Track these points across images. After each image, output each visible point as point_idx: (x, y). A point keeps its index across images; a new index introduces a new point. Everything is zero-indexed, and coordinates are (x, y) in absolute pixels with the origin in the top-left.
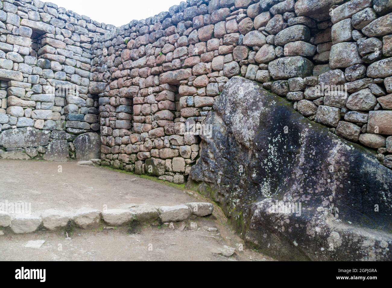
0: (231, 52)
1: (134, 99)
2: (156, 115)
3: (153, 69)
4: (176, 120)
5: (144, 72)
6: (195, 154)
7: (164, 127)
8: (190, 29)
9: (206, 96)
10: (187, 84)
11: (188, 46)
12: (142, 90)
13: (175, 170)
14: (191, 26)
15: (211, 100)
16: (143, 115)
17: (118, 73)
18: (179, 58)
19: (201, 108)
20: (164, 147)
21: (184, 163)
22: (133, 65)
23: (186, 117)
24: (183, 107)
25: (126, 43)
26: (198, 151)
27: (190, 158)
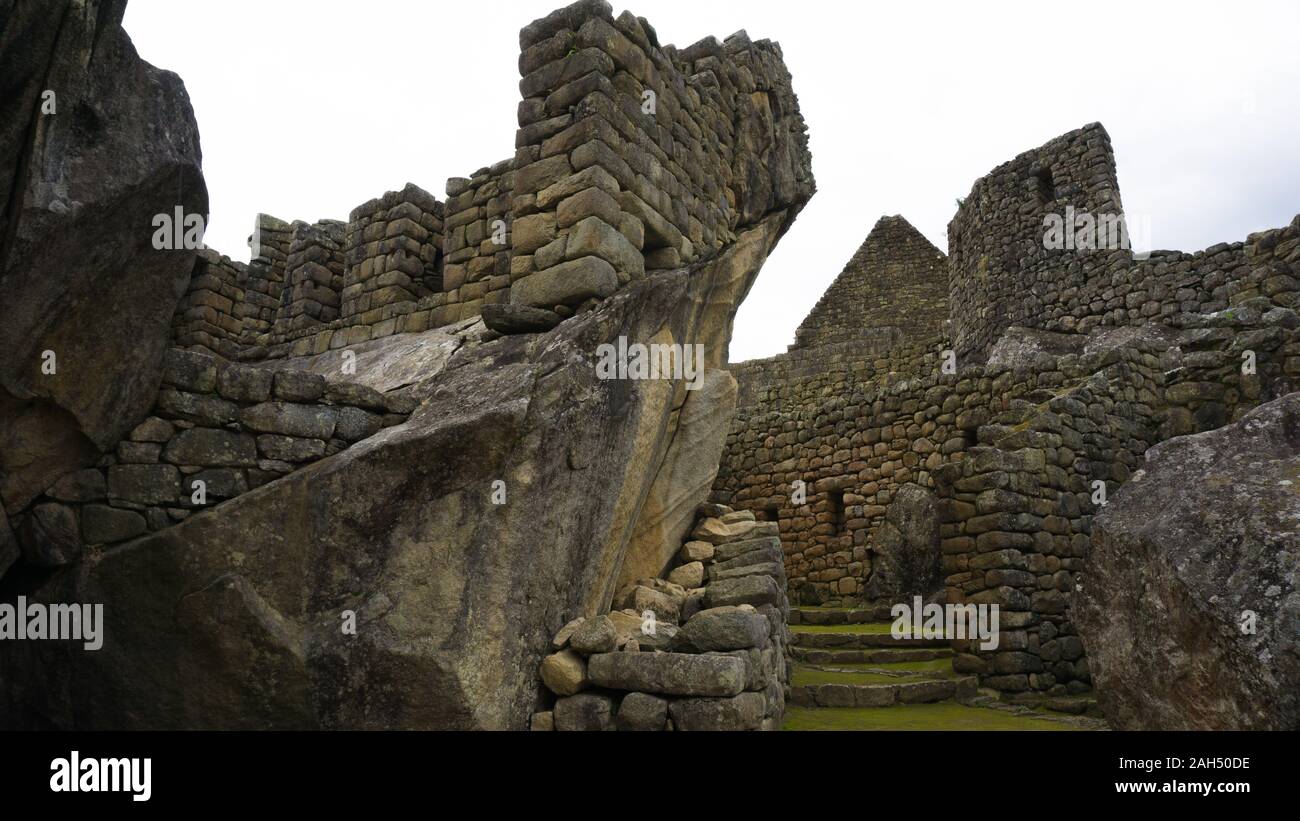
0: (900, 457)
1: (779, 512)
2: (813, 529)
4: (840, 534)
6: (867, 571)
7: (825, 544)
8: (853, 431)
9: (877, 504)
10: (853, 492)
11: (851, 449)
13: (842, 593)
14: (855, 427)
15: (883, 508)
16: (795, 531)
17: (750, 479)
18: (841, 462)
19: (872, 518)
20: (828, 567)
21: (855, 583)
22: (775, 468)
23: (854, 530)
24: (849, 518)
25: (763, 440)
26: (871, 567)
27: (862, 576)
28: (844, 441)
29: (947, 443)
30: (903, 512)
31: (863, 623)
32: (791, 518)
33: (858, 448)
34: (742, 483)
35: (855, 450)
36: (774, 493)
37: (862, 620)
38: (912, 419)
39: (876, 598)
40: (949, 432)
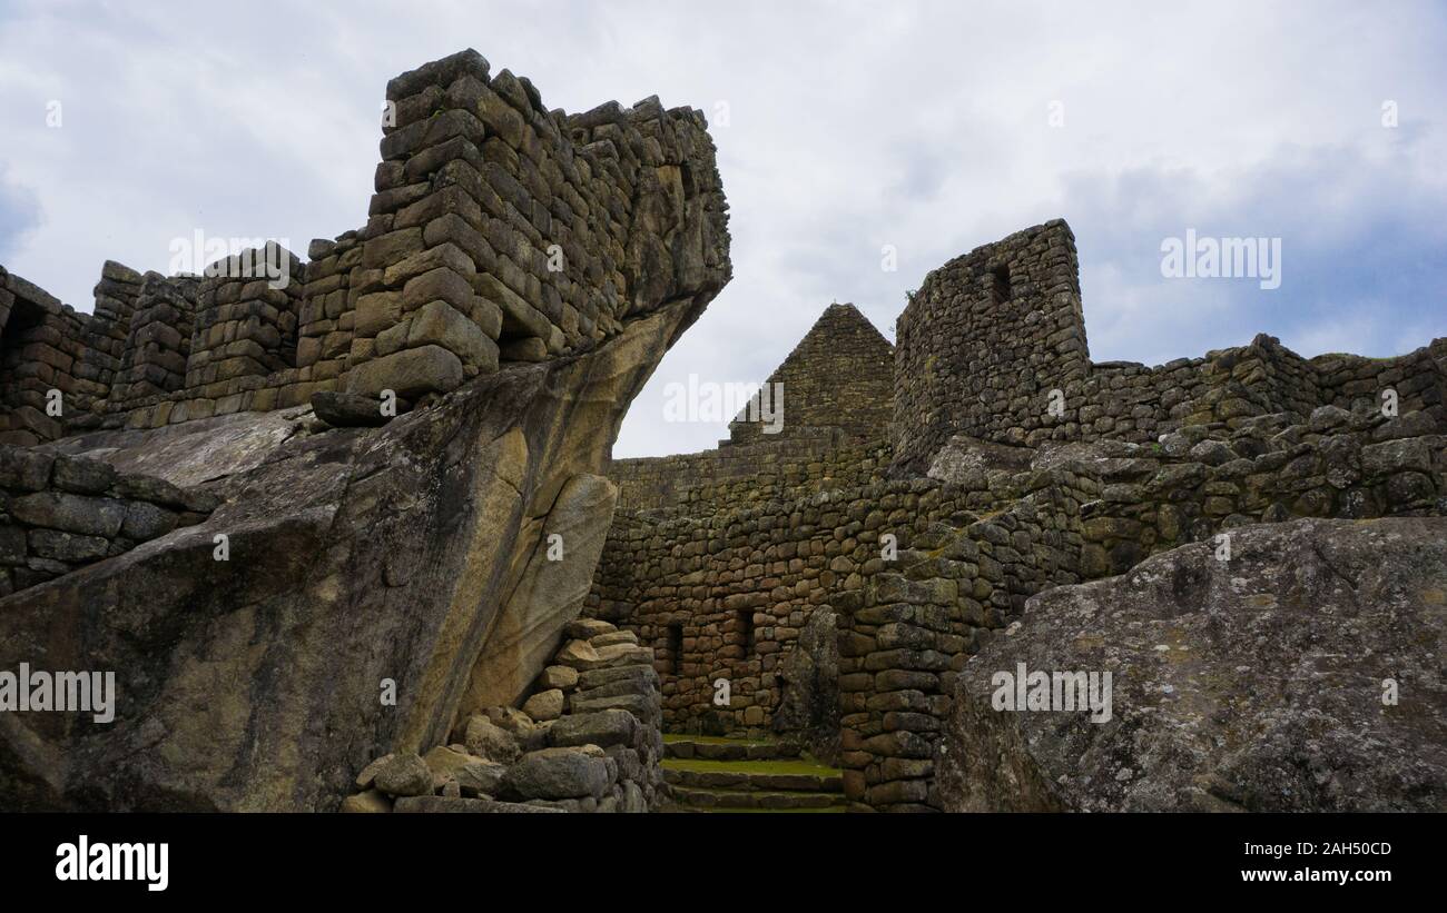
0: (817, 576)
1: (684, 630)
2: (719, 652)
3: (715, 590)
4: (748, 658)
5: (699, 592)
6: (776, 699)
7: (732, 668)
8: (767, 544)
9: (789, 627)
10: (764, 612)
11: (764, 564)
12: (697, 618)
13: (748, 723)
14: (770, 540)
15: (796, 631)
16: (700, 652)
17: (655, 590)
18: (753, 578)
19: (783, 642)
21: (762, 713)
22: (682, 581)
23: (763, 654)
24: (759, 641)
25: (670, 548)
26: (780, 696)
27: (770, 706)
28: (758, 555)
29: (868, 563)
30: (816, 637)
31: (764, 759)
32: (697, 637)
33: (772, 563)
34: (646, 595)
35: (768, 565)
36: (680, 608)
37: (763, 756)
38: (833, 534)
39: (784, 731)
40: (871, 551)
